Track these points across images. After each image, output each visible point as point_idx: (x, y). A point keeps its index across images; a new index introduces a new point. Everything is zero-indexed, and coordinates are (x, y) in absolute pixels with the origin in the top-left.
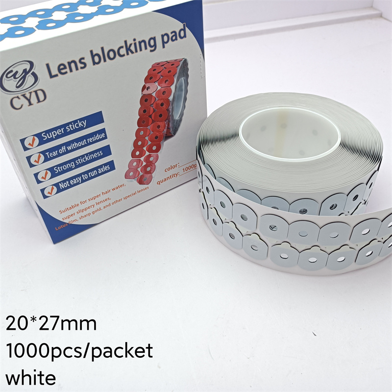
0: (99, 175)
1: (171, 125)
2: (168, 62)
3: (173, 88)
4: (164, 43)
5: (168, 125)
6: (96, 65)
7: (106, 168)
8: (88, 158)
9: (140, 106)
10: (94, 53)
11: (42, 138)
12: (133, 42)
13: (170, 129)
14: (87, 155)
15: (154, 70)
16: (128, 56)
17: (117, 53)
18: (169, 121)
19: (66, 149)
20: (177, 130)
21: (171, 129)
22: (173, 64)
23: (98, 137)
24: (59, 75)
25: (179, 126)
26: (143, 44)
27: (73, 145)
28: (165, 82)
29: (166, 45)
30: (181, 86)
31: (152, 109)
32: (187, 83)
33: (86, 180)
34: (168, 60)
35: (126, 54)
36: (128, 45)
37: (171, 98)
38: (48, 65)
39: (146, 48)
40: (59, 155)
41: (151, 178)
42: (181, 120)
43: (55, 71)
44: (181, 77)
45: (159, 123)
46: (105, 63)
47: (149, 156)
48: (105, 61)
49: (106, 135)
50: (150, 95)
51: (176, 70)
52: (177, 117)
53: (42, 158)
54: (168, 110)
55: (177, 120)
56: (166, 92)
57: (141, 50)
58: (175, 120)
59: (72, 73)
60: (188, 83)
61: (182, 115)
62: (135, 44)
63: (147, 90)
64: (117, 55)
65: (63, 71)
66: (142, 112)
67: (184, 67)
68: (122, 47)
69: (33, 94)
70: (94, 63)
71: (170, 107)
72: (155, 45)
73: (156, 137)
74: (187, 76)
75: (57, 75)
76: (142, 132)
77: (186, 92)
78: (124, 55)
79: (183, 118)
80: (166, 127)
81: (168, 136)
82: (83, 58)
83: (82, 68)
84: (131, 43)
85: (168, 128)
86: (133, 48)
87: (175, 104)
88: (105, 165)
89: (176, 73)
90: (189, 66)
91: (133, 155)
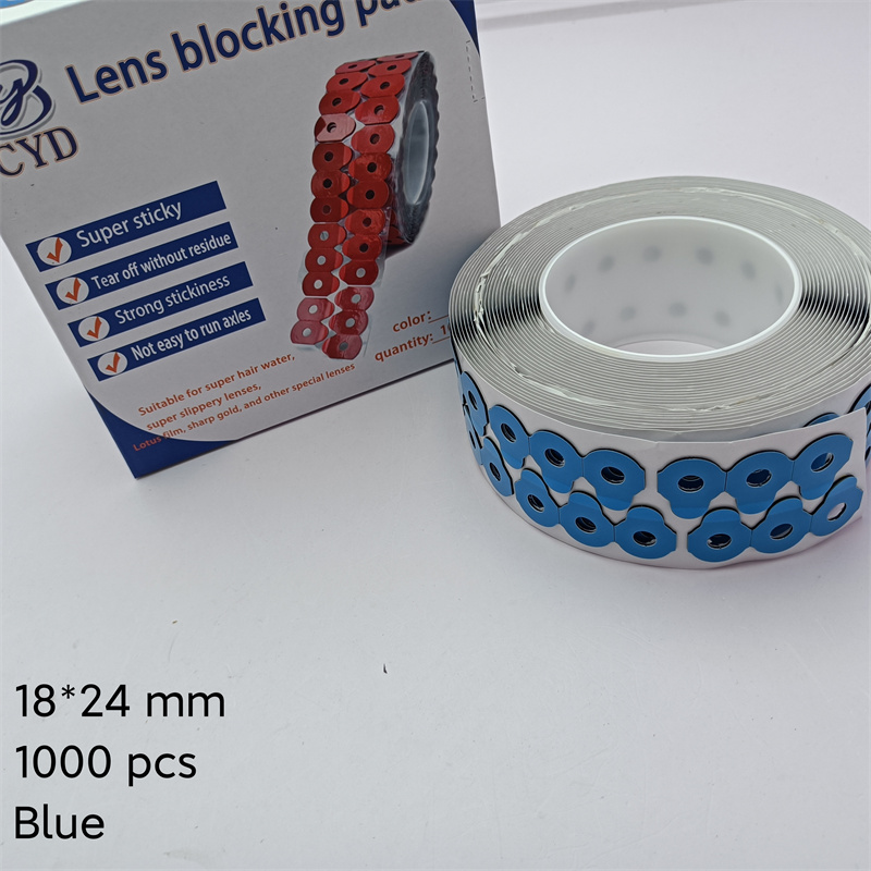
0: (225, 331)
1: (399, 218)
2: (380, 62)
3: (397, 125)
4: (363, 13)
5: (393, 218)
6: (191, 71)
7: (242, 316)
8: (195, 291)
9: (314, 171)
10: (183, 40)
11: (78, 242)
12: (280, 12)
13: (397, 228)
14: (191, 283)
15: (343, 81)
16: (271, 47)
17: (241, 40)
18: (394, 209)
19: (140, 269)
20: (418, 231)
21: (402, 229)
22: (395, 64)
23: (214, 243)
24: (101, 93)
25: (422, 220)
26: (306, 17)
27: (156, 260)
28: (376, 112)
29: (368, 17)
30: (419, 121)
31: (345, 177)
32: (434, 116)
33: (195, 343)
34: (379, 55)
35: (264, 42)
36: (269, 19)
37: (394, 151)
38: (71, 71)
39: (316, 27)
40: (123, 283)
41: (359, 345)
42: (425, 207)
43: (89, 86)
44: (418, 99)
45: (369, 214)
46: (214, 65)
47: (349, 293)
48: (212, 59)
49: (233, 238)
50: (338, 144)
51: (403, 82)
52: (414, 199)
53: (84, 289)
54: (388, 181)
55: (416, 207)
56: (380, 137)
57: (303, 31)
58: (408, 207)
59: (132, 90)
60: (437, 116)
61: (427, 193)
62: (286, 16)
63: (329, 130)
64: (242, 46)
65: (110, 85)
66: (321, 185)
67: (424, 75)
68: (253, 25)
69: (45, 140)
70: (186, 65)
71: (393, 174)
72: (340, 18)
73: (364, 247)
74: (435, 97)
75: (95, 96)
76: (325, 233)
77: (435, 136)
78: (259, 45)
79: (431, 201)
80: (388, 223)
81: (395, 244)
82: (157, 54)
83: (155, 77)
84: (274, 13)
85: (393, 225)
86: (281, 27)
87: (406, 167)
88: (240, 308)
89: (403, 90)
90: (438, 72)
91: (307, 287)
